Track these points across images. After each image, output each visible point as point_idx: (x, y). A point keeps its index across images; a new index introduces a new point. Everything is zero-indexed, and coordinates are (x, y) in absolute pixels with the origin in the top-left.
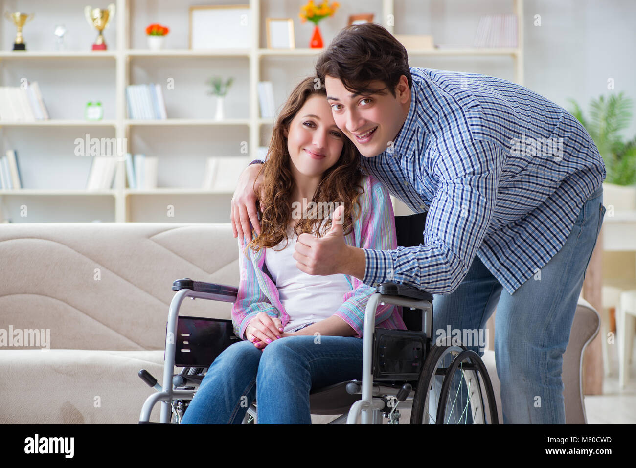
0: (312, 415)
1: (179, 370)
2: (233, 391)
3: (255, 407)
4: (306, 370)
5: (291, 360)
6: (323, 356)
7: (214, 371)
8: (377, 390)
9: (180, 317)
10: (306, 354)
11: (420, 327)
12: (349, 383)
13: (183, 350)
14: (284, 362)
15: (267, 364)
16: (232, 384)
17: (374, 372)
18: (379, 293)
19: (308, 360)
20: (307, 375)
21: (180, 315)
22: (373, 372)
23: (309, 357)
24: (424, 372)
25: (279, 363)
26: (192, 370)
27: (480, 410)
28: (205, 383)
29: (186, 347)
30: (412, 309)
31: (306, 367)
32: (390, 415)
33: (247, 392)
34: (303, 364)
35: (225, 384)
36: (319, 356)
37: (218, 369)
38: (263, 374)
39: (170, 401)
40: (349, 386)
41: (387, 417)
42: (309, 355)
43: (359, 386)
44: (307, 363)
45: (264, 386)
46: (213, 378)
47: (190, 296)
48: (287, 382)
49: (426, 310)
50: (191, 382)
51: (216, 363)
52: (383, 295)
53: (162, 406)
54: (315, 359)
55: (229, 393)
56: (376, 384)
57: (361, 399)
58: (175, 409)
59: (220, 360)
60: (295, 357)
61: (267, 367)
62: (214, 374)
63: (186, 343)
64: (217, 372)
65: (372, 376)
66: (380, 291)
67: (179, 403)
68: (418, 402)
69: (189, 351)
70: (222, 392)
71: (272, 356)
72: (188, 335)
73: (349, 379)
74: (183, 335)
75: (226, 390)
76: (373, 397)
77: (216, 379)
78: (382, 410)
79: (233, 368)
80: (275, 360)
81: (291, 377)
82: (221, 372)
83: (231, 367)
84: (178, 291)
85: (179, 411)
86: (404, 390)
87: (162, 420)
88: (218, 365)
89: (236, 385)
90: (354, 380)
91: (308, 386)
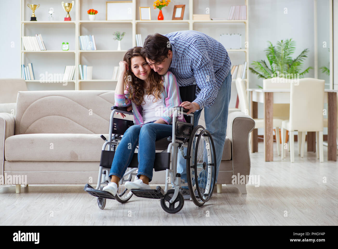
0: (156, 151)
1: (113, 135)
2: (132, 140)
3: (138, 148)
6: (160, 130)
7: (126, 134)
8: (176, 140)
9: (114, 118)
11: (190, 122)
13: (114, 129)
15: (143, 131)
16: (132, 138)
17: (177, 134)
18: (177, 110)
19: (156, 131)
20: (155, 135)
21: (114, 117)
22: (175, 134)
23: (156, 130)
24: (191, 135)
25: (147, 131)
26: (117, 135)
27: (210, 150)
28: (124, 138)
29: (115, 128)
30: (187, 116)
31: (155, 133)
32: (181, 148)
33: (137, 140)
34: (154, 132)
35: (130, 138)
37: (127, 133)
38: (141, 134)
39: (111, 145)
41: (180, 149)
42: (156, 129)
43: (171, 138)
44: (155, 131)
45: (142, 138)
46: (126, 136)
47: (117, 111)
48: (149, 137)
49: (192, 116)
50: (118, 138)
53: (108, 146)
54: (158, 130)
56: (176, 138)
57: (172, 142)
58: (112, 148)
60: (152, 129)
62: (126, 135)
63: (115, 127)
67: (113, 146)
68: (189, 145)
69: (116, 129)
70: (129, 140)
72: (116, 124)
73: (168, 136)
74: (114, 124)
75: (130, 140)
76: (175, 142)
77: (127, 137)
78: (178, 147)
80: (145, 130)
81: (150, 135)
83: (132, 133)
84: (113, 110)
85: (113, 149)
86: (185, 140)
87: (108, 150)
91: (155, 139)
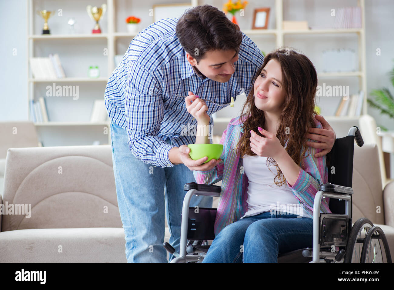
2: (228, 256)
4: (276, 242)
5: (266, 235)
6: (286, 231)
7: (216, 244)
9: (190, 208)
10: (276, 231)
11: (344, 212)
12: (304, 250)
13: (192, 230)
14: (262, 236)
15: (251, 237)
16: (228, 252)
17: (320, 242)
18: (322, 190)
19: (277, 235)
20: (277, 245)
23: (277, 233)
24: (350, 241)
25: (259, 237)
26: (195, 243)
28: (210, 251)
29: (193, 227)
30: (340, 200)
31: (276, 240)
33: (238, 257)
34: (274, 238)
35: (223, 252)
36: (283, 232)
37: (219, 242)
38: (248, 244)
40: (304, 252)
42: (277, 231)
43: (311, 251)
44: (276, 237)
45: (249, 252)
46: (216, 248)
47: (196, 194)
48: (265, 250)
49: (347, 201)
50: (198, 250)
51: (217, 238)
52: (325, 192)
54: (281, 234)
55: (226, 258)
56: (321, 250)
57: (312, 260)
59: (220, 236)
60: (269, 233)
61: (251, 239)
62: (216, 246)
63: (193, 224)
64: (218, 244)
65: (319, 245)
66: (323, 189)
69: (195, 230)
70: (222, 257)
71: (254, 232)
72: (194, 219)
73: (304, 247)
74: (192, 219)
75: (224, 256)
76: (320, 258)
77: (217, 249)
79: (229, 241)
80: (256, 235)
81: (267, 246)
82: (221, 244)
84: (188, 191)
86: (340, 254)
88: (218, 240)
89: (231, 252)
90: (308, 248)
91: (277, 252)
